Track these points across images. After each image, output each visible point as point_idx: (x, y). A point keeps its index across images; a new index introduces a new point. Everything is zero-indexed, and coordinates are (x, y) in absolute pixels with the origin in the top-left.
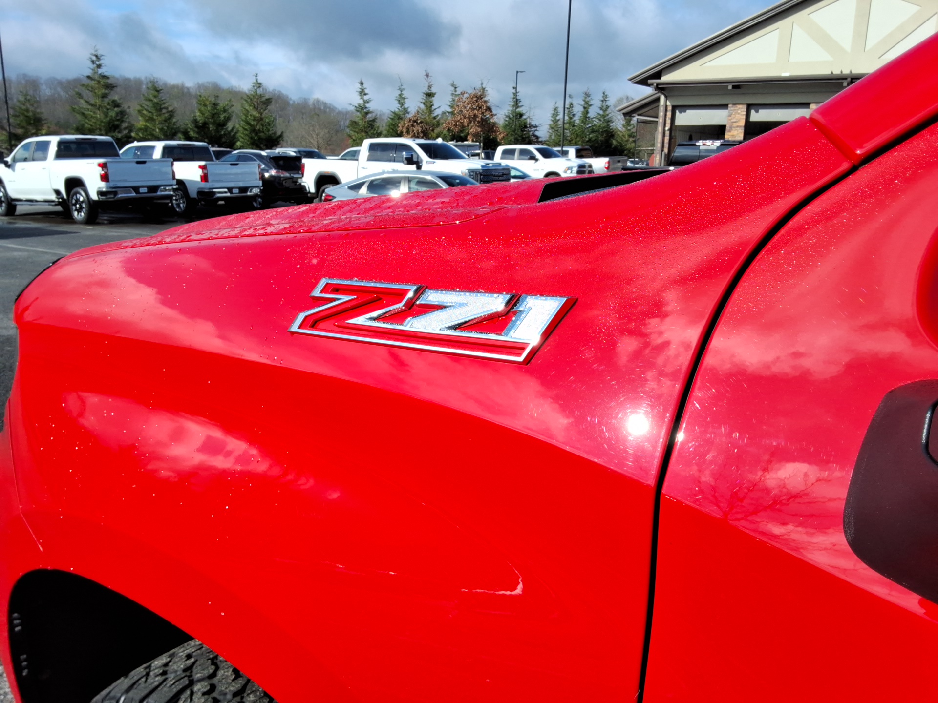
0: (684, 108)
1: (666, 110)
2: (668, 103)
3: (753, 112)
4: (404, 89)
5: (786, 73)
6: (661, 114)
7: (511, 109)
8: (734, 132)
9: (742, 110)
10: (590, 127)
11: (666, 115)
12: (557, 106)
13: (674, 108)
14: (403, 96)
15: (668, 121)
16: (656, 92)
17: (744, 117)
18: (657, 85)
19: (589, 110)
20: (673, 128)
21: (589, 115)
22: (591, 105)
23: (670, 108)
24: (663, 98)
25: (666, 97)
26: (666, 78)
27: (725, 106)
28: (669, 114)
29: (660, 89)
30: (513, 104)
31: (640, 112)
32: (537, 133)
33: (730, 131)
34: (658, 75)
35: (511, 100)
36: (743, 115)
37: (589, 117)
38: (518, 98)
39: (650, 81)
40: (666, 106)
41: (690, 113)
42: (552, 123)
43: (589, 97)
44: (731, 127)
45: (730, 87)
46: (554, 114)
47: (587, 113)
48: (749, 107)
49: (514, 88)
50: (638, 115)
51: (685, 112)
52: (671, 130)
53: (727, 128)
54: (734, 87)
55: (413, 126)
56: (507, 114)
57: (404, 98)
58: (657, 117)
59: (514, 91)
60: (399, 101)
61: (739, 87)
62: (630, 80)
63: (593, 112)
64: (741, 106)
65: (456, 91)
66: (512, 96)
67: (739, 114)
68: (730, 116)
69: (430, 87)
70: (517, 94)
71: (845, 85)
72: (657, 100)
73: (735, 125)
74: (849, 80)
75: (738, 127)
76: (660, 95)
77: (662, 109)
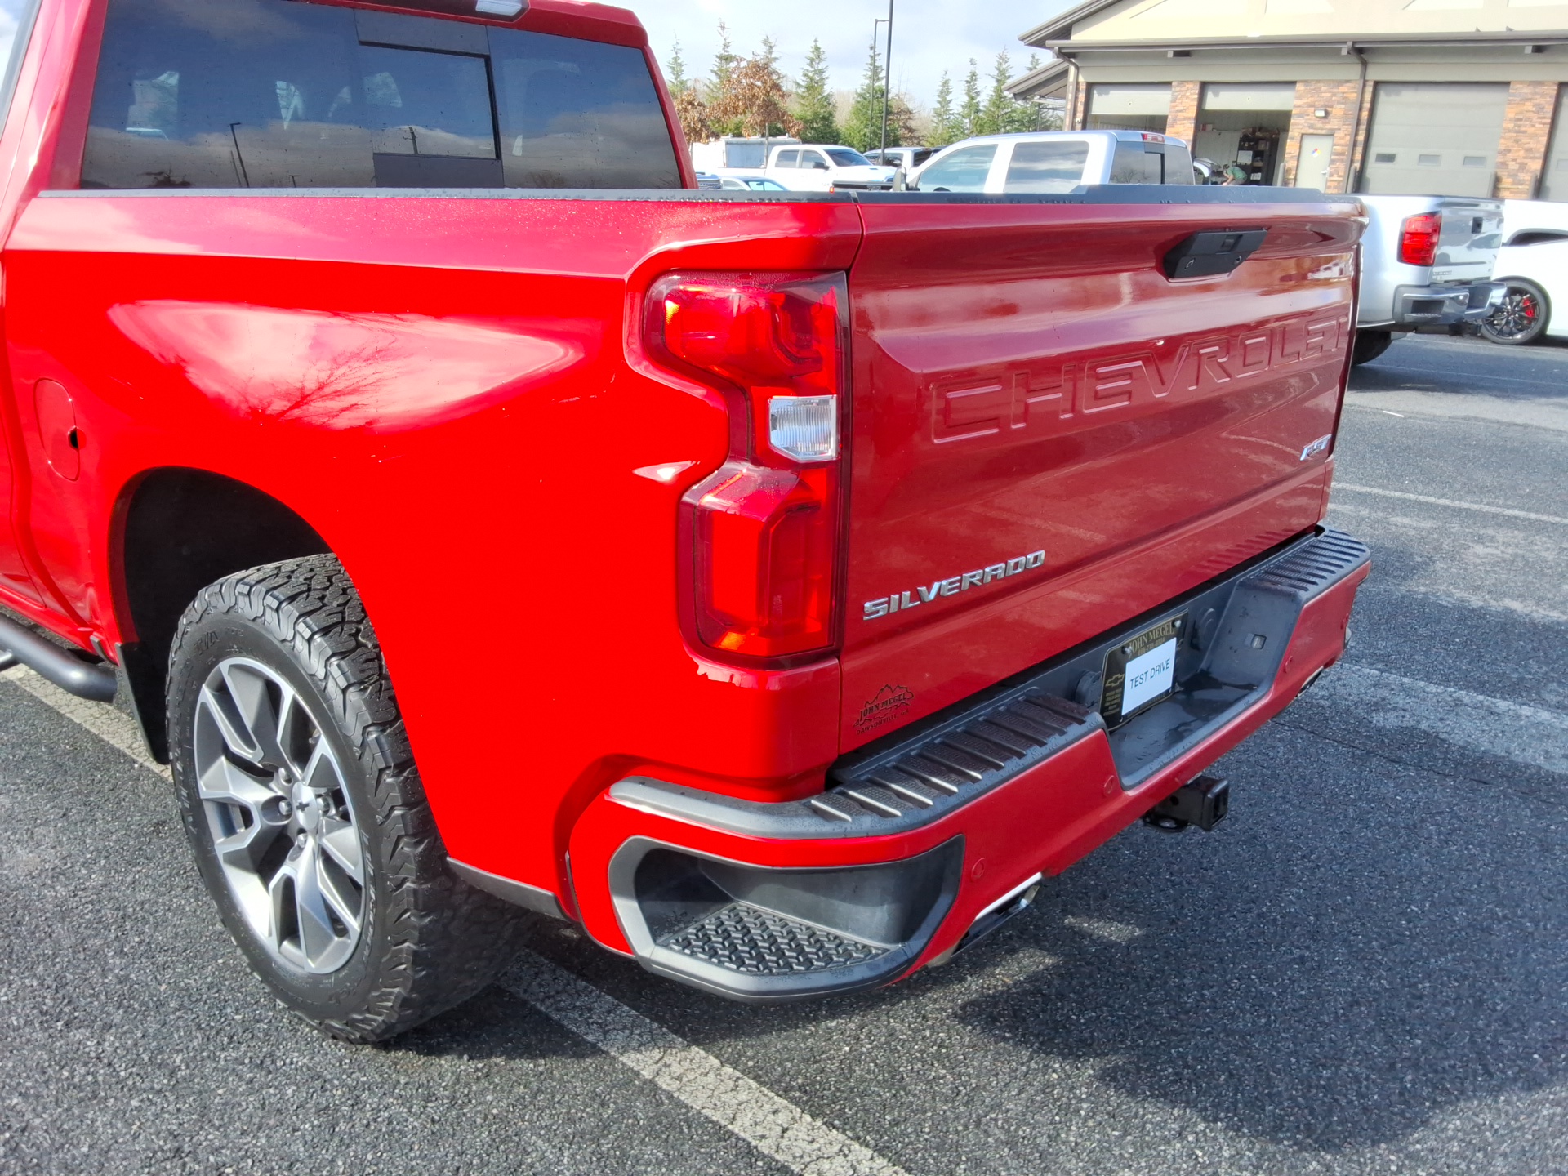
0: (1106, 86)
1: (1077, 90)
2: (1081, 79)
3: (1209, 95)
5: (1256, 33)
7: (867, 82)
8: (1179, 128)
9: (1193, 93)
10: (1006, 113)
11: (1076, 98)
12: (947, 77)
13: (1090, 86)
15: (1080, 108)
16: (1061, 60)
17: (1196, 103)
18: (1060, 48)
20: (1089, 119)
23: (1083, 87)
24: (1072, 70)
25: (1077, 68)
26: (1079, 37)
27: (1166, 85)
28: (1082, 97)
29: (1067, 55)
30: (870, 74)
31: (1044, 91)
32: (912, 124)
33: (1173, 126)
34: (1065, 32)
35: (866, 67)
36: (1193, 100)
38: (877, 64)
39: (1049, 43)
40: (1078, 83)
41: (1115, 94)
42: (939, 106)
44: (1175, 119)
45: (1170, 55)
46: (942, 92)
48: (1204, 86)
49: (871, 48)
50: (1039, 96)
51: (1108, 92)
52: (1084, 122)
53: (1169, 121)
54: (1177, 54)
55: (685, 110)
56: (859, 91)
57: (681, 65)
58: (1063, 100)
59: (871, 53)
60: (673, 68)
61: (1184, 52)
62: (1023, 39)
64: (1190, 86)
65: (771, 53)
66: (868, 61)
67: (1187, 97)
68: (1174, 101)
69: (726, 46)
70: (876, 58)
71: (1344, 52)
72: (1065, 73)
73: (1181, 115)
74: (1350, 44)
75: (1185, 119)
76: (1066, 64)
77: (1071, 88)
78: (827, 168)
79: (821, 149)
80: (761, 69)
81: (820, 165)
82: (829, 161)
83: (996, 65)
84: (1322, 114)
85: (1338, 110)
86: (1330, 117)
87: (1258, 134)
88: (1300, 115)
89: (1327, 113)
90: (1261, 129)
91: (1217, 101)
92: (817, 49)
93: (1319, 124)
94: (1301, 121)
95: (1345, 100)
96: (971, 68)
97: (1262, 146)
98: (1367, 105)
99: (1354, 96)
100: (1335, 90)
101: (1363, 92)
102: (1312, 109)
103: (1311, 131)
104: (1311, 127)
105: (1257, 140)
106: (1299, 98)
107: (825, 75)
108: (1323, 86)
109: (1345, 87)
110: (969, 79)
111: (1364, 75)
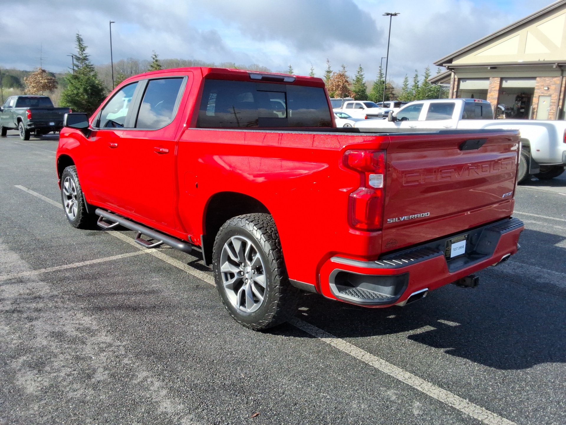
0: (465, 79)
1: (454, 81)
2: (456, 77)
3: (504, 82)
4: (313, 69)
5: (520, 60)
6: (452, 83)
7: (378, 78)
8: (493, 93)
9: (497, 81)
10: (428, 88)
11: (454, 83)
12: (407, 76)
13: (459, 79)
14: (313, 73)
15: (456, 87)
16: (448, 71)
17: (499, 85)
18: (450, 67)
20: (459, 91)
23: (457, 80)
24: (453, 74)
25: (455, 73)
26: (455, 63)
27: (487, 79)
28: (456, 83)
29: (451, 69)
30: (379, 76)
31: (442, 81)
32: (394, 92)
33: (490, 93)
34: (450, 61)
35: (378, 74)
36: (498, 84)
38: (382, 72)
39: (444, 65)
40: (455, 78)
41: (468, 82)
42: (404, 86)
44: (491, 91)
45: (489, 68)
46: (405, 81)
48: (502, 79)
49: (380, 67)
50: (441, 83)
51: (465, 81)
52: (457, 92)
53: (489, 91)
54: (491, 68)
56: (375, 82)
57: (314, 74)
58: (450, 84)
59: (380, 69)
61: (494, 68)
62: (435, 64)
64: (497, 79)
65: (344, 70)
66: (379, 71)
67: (496, 83)
68: (490, 84)
69: (329, 68)
70: (382, 70)
71: (554, 67)
72: (450, 75)
73: (493, 89)
74: (556, 64)
75: (495, 90)
76: (450, 72)
77: (452, 80)
78: (363, 109)
79: (361, 102)
80: (342, 76)
81: (362, 108)
82: (364, 106)
83: (425, 72)
84: (547, 89)
85: (553, 87)
86: (549, 90)
87: (523, 95)
88: (538, 89)
89: (548, 88)
90: (524, 94)
91: (507, 84)
92: (361, 68)
93: (546, 92)
94: (539, 91)
95: (555, 84)
96: (416, 73)
97: (524, 100)
98: (564, 85)
99: (559, 82)
100: (552, 80)
102: (543, 87)
103: (543, 95)
104: (542, 93)
105: (522, 98)
106: (537, 83)
107: (363, 76)
108: (547, 79)
109: (555, 79)
110: (415, 77)
111: (562, 75)
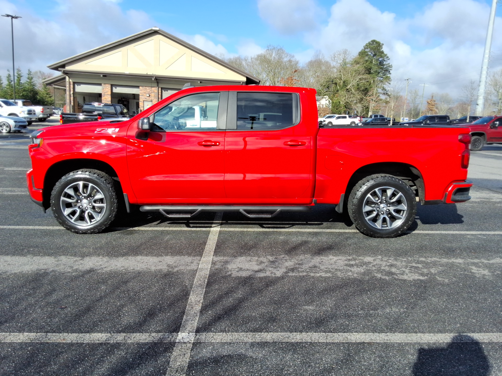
0: (79, 83)
1: (70, 84)
2: (71, 81)
3: (114, 88)
5: (127, 71)
6: (67, 86)
8: (106, 97)
9: (109, 87)
10: (22, 88)
11: (70, 86)
13: (74, 83)
15: (72, 90)
16: (63, 75)
17: (110, 90)
18: (64, 71)
19: (21, 79)
21: (21, 82)
22: (22, 76)
23: (72, 83)
24: (67, 78)
25: (69, 77)
26: (68, 68)
27: (100, 84)
28: (72, 86)
29: (66, 73)
33: (104, 96)
34: (63, 66)
37: (21, 83)
39: (60, 69)
40: (70, 82)
41: (82, 86)
43: (20, 71)
45: (102, 76)
47: (20, 80)
48: (112, 86)
50: (54, 85)
51: (80, 85)
52: (74, 94)
53: (103, 95)
54: (104, 76)
58: (65, 87)
61: (106, 76)
62: (49, 67)
63: (24, 80)
64: (108, 85)
67: (107, 88)
68: (103, 89)
71: (153, 79)
72: (64, 78)
73: (106, 93)
74: (154, 77)
75: (108, 94)
76: (65, 76)
77: (67, 83)
84: (148, 95)
85: (153, 95)
86: (151, 96)
87: (123, 99)
88: (142, 95)
91: (118, 90)
93: (148, 98)
94: (143, 97)
95: (154, 92)
97: (125, 103)
98: (160, 94)
99: (156, 91)
100: (151, 89)
101: (159, 90)
102: (145, 94)
104: (146, 99)
105: (123, 101)
106: (141, 91)
108: (147, 88)
109: (153, 89)
110: (8, 76)
111: (158, 86)
